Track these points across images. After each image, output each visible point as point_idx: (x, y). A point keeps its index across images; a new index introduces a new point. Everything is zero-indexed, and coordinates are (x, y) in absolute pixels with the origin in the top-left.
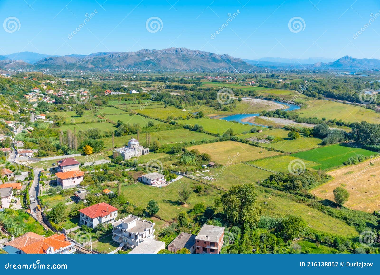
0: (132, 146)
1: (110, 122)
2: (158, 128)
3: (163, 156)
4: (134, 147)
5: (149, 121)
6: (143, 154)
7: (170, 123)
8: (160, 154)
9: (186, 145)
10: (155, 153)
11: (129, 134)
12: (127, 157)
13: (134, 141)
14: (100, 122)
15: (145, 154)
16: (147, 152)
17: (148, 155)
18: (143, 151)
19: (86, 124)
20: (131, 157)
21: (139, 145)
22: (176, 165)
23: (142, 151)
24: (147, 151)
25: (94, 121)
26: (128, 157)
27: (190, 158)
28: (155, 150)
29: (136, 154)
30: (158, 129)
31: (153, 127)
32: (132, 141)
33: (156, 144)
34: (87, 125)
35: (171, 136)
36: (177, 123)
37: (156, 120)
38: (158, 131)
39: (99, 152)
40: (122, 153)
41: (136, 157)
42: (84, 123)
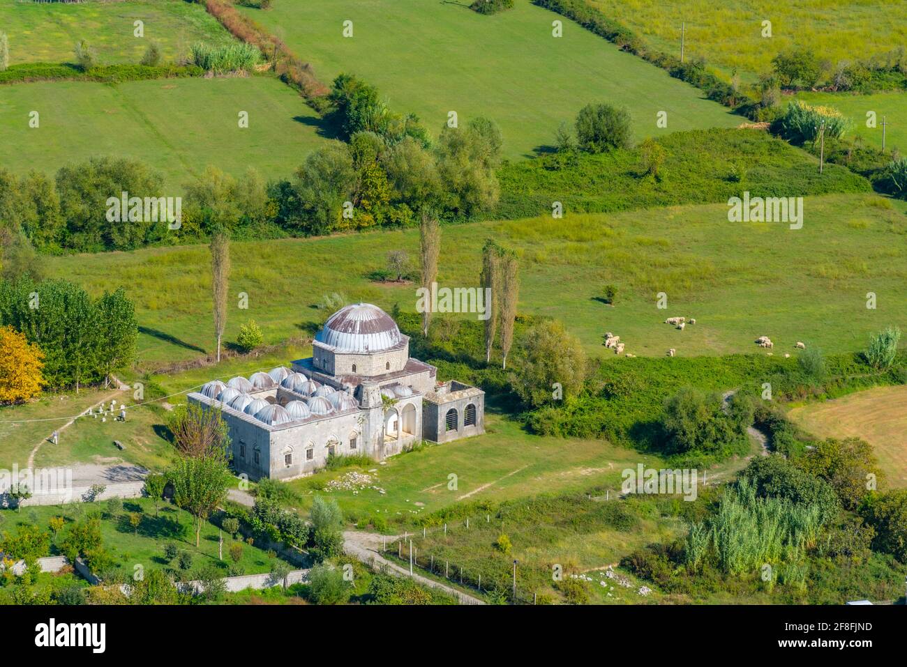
0: (342, 367)
1: (284, 79)
2: (649, 172)
3: (587, 464)
4: (360, 371)
5: (584, 105)
6: (430, 433)
7: (777, 128)
8: (572, 443)
9: (811, 381)
10: (530, 429)
11: (388, 223)
12: (288, 459)
13: (366, 328)
14: (206, 67)
15: (447, 437)
16: (471, 419)
17: (471, 442)
18: (430, 409)
19: (99, 79)
20: (320, 457)
21: (401, 358)
22: (648, 577)
23: (419, 411)
24: (471, 408)
25: (166, 58)
26: (300, 460)
27: (771, 529)
28: (532, 407)
29: (364, 433)
30: (645, 188)
31: (620, 155)
32: (349, 327)
33: (549, 355)
34: (102, 91)
35: (734, 271)
36: (833, 131)
37: (679, 73)
38: (645, 203)
39: (97, 380)
40: (250, 418)
41: (362, 462)
42: (80, 68)
